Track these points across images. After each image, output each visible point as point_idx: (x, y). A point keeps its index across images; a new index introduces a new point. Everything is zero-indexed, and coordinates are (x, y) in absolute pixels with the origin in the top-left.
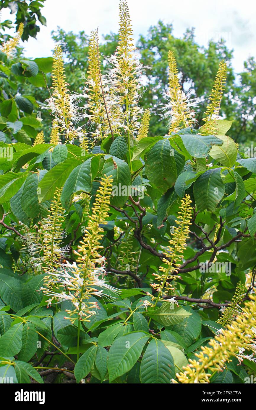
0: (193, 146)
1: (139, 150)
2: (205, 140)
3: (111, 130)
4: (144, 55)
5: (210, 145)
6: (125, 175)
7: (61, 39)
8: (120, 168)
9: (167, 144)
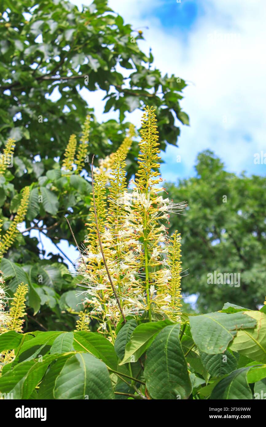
1: (134, 344)
2: (227, 323)
5: (235, 330)
6: (101, 383)
8: (91, 372)
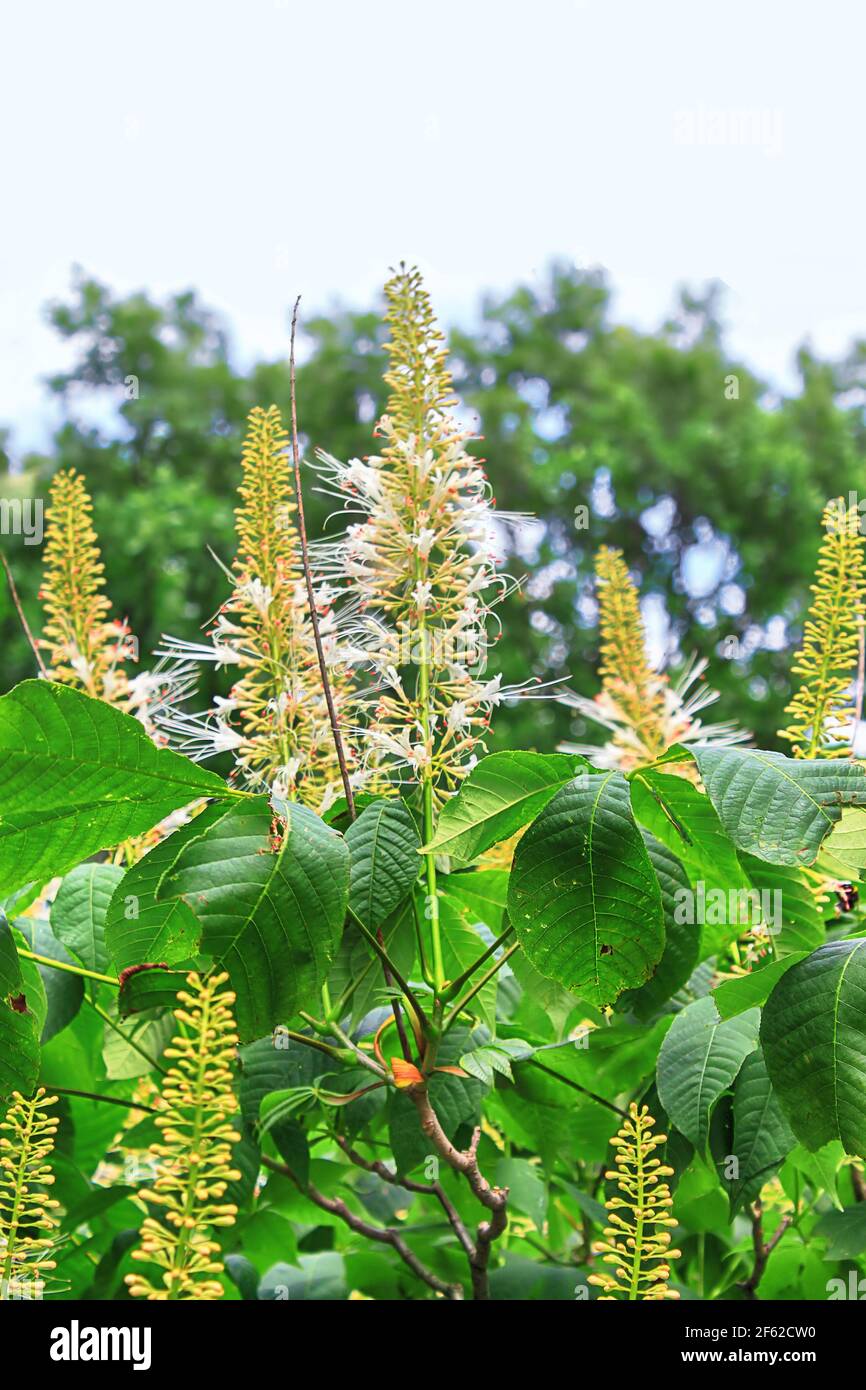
0: (750, 800)
1: (470, 810)
2: (806, 780)
3: (332, 718)
4: (491, 420)
5: (834, 805)
7: (89, 323)
8: (299, 859)
9: (616, 796)
